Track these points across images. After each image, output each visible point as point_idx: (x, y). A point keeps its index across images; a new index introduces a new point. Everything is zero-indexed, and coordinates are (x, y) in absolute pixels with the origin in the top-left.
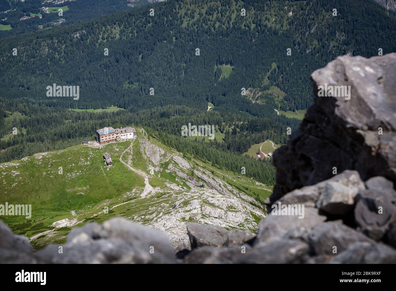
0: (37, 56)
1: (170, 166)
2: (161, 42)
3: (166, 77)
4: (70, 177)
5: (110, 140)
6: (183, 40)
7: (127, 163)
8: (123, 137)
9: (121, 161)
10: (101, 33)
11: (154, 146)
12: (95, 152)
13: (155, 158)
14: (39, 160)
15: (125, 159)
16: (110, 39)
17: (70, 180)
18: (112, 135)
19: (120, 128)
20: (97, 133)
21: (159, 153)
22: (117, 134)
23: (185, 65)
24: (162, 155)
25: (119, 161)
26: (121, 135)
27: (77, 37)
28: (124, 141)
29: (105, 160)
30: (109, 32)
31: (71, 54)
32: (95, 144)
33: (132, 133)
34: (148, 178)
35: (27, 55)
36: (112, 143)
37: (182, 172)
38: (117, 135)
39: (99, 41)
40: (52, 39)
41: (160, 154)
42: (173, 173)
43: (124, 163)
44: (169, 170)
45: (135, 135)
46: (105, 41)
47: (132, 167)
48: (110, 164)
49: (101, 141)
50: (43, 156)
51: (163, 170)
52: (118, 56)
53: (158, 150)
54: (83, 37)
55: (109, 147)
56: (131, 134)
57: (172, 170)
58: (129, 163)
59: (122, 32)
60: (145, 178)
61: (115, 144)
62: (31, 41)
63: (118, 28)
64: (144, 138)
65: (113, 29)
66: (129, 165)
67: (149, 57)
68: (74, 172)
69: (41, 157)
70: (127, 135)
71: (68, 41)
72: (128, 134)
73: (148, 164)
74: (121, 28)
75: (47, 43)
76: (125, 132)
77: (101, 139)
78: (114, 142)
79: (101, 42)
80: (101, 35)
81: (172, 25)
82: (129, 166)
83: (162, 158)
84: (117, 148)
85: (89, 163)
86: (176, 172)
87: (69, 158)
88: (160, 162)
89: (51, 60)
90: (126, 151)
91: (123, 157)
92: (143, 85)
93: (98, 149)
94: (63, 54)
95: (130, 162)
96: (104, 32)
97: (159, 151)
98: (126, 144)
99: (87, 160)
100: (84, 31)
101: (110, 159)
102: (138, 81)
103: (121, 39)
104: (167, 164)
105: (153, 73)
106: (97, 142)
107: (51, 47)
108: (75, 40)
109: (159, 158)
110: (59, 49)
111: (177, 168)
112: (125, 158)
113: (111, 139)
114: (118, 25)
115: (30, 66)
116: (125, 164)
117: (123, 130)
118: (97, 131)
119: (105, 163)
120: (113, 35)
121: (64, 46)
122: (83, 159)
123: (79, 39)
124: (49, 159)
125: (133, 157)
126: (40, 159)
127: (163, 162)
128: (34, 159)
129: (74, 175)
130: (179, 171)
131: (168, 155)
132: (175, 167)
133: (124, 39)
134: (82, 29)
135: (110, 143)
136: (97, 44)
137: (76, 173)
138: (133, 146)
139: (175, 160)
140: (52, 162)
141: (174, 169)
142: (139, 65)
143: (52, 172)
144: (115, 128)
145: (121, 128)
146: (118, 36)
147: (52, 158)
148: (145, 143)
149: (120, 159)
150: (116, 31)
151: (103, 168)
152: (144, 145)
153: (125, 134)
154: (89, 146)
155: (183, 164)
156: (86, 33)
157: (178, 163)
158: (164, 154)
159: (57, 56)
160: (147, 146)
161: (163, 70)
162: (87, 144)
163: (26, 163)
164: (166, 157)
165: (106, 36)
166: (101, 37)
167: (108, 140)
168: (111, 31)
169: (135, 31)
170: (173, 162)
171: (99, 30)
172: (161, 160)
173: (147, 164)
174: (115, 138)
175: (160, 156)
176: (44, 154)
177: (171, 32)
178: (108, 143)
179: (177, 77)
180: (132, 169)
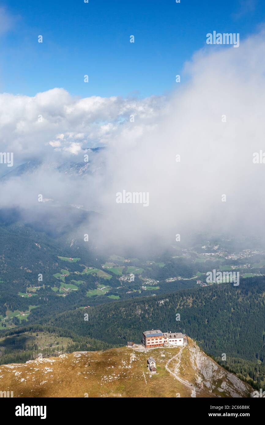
0: (133, 315)
1: (224, 384)
2: (223, 311)
3: (225, 337)
4: (106, 380)
5: (157, 345)
6: (239, 311)
7: (173, 371)
8: (171, 343)
9: (167, 368)
10: (179, 302)
11: (206, 359)
12: (139, 355)
13: (206, 372)
14: (76, 358)
15: (172, 367)
16: (185, 306)
17: (105, 384)
18: (160, 339)
19: (169, 333)
20: (144, 335)
21: (211, 367)
22: (165, 338)
23: (240, 329)
24: (214, 370)
25: (164, 369)
26: (170, 340)
27: (162, 304)
28: (173, 347)
29: (148, 365)
30: (185, 301)
31: (157, 315)
32: (140, 348)
33: (182, 339)
34: (196, 391)
35: (126, 314)
36: (159, 348)
37: (236, 393)
38: (165, 340)
39: (177, 308)
40: (144, 303)
41: (213, 369)
42: (226, 393)
43: (169, 371)
44: (223, 389)
45: (185, 342)
46: (182, 307)
47: (179, 376)
48: (154, 371)
49: (147, 344)
50: (82, 354)
51: (215, 388)
52: (190, 319)
53: (211, 364)
54: (166, 304)
55: (156, 352)
56: (180, 340)
57: (226, 390)
58: (175, 372)
59: (194, 302)
60: (192, 390)
61: (162, 350)
62: (130, 305)
63: (191, 299)
64: (195, 347)
65: (188, 300)
66: (176, 373)
67: (213, 322)
68: (112, 376)
69: (80, 355)
70: (176, 341)
71: (156, 306)
72: (178, 340)
73: (198, 376)
74: (194, 299)
75: (141, 306)
76: (174, 337)
77: (147, 342)
78: (162, 347)
79: (179, 308)
80: (179, 303)
81: (231, 299)
82: (175, 375)
83: (215, 374)
84: (164, 354)
85: (130, 367)
86: (230, 393)
87: (109, 360)
88: (212, 378)
89: (142, 318)
90: (173, 358)
91: (170, 364)
92: (207, 342)
93: (143, 353)
94: (151, 315)
95: (177, 370)
96: (182, 301)
97: (212, 366)
98: (175, 350)
99: (128, 364)
100: (167, 300)
101: (154, 364)
102: (204, 338)
103: (193, 307)
104: (220, 381)
105: (215, 334)
106: (143, 346)
107: (142, 309)
108: (160, 305)
109: (212, 373)
110: (148, 311)
111: (231, 387)
112: (170, 366)
113: (158, 343)
114: (191, 297)
115: (127, 322)
116: (171, 372)
117: (173, 334)
118: (144, 333)
119: (149, 368)
120: (187, 304)
121: (152, 309)
122: (124, 362)
123: (163, 305)
124: (88, 358)
125: (181, 365)
126: (78, 358)
127: (216, 378)
128: (72, 356)
129: (111, 378)
130: (233, 392)
131: (221, 372)
132: (229, 386)
133: (196, 307)
134: (166, 298)
135: (157, 347)
136: (176, 310)
137: (114, 376)
138: (182, 354)
139: (229, 379)
140: (90, 362)
141: (228, 388)
142: (205, 327)
143: (88, 373)
144: (163, 332)
145: (171, 332)
146: (191, 305)
147: (91, 357)
148: (196, 353)
149: (166, 366)
150: (190, 301)
151: (145, 374)
152: (195, 355)
153: (175, 339)
154: (133, 349)
155: (238, 384)
156: (168, 301)
157: (233, 383)
158: (218, 370)
159: (147, 316)
160: (198, 356)
161: (223, 332)
162: (131, 347)
163: (63, 361)
164: (219, 374)
165: (182, 304)
166: (179, 304)
167: (155, 344)
168: (186, 300)
169: (203, 302)
170: (227, 380)
171: (178, 299)
172: (214, 376)
173: (196, 376)
174: (163, 343)
175: (213, 372)
176: (83, 352)
177: (230, 304)
178: (154, 347)
179: (233, 338)
180: (178, 378)
